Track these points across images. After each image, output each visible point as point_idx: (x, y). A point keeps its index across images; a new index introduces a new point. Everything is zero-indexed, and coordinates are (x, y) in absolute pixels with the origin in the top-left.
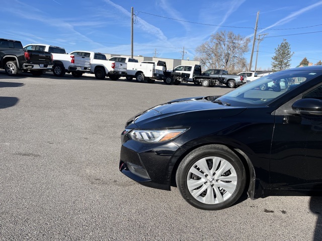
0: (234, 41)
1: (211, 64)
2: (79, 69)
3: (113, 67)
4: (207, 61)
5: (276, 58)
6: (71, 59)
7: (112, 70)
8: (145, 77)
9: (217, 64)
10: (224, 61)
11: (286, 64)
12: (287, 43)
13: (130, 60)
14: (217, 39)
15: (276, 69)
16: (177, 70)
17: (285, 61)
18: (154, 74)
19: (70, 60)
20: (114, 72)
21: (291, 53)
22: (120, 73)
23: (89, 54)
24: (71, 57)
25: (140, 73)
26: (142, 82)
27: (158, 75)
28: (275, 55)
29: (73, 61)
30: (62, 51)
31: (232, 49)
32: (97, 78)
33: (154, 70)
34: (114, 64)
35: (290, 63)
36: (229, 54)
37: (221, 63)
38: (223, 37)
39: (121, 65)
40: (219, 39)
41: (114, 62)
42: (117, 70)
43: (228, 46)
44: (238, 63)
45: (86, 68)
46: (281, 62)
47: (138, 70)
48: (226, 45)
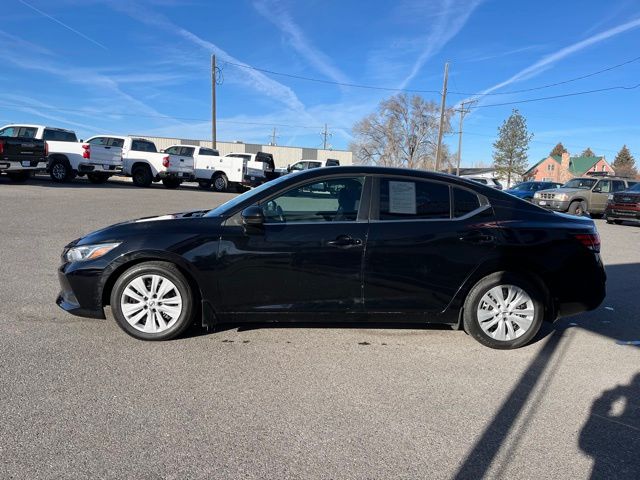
0: (425, 113)
1: (382, 157)
2: (98, 168)
3: (166, 165)
4: (375, 152)
5: (500, 145)
6: (84, 150)
7: (165, 169)
8: (229, 182)
9: (393, 156)
10: (407, 149)
11: (519, 155)
12: (519, 117)
13: (203, 152)
14: (392, 109)
15: (502, 166)
16: (296, 169)
17: (518, 150)
18: (246, 177)
19: (81, 152)
20: (167, 173)
21: (529, 136)
22: (181, 175)
23: (123, 141)
24: (83, 147)
25: (219, 174)
26: (223, 190)
27: (253, 179)
28: (498, 139)
29: (87, 155)
30: (70, 137)
31: (421, 128)
32: (136, 185)
33: (245, 169)
34: (167, 158)
35: (527, 153)
36: (415, 137)
37: (402, 154)
38: (403, 105)
39: (182, 160)
40: (396, 109)
41: (167, 155)
42: (173, 169)
43: (413, 122)
44: (433, 154)
45: (112, 167)
46: (511, 151)
47: (217, 169)
48: (409, 121)
